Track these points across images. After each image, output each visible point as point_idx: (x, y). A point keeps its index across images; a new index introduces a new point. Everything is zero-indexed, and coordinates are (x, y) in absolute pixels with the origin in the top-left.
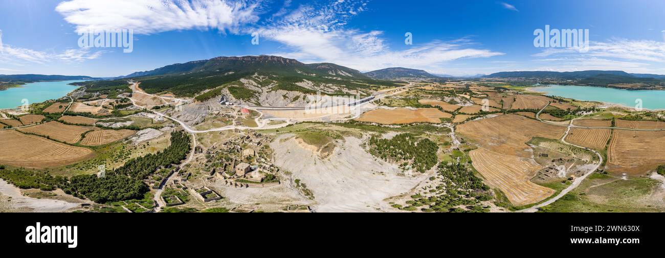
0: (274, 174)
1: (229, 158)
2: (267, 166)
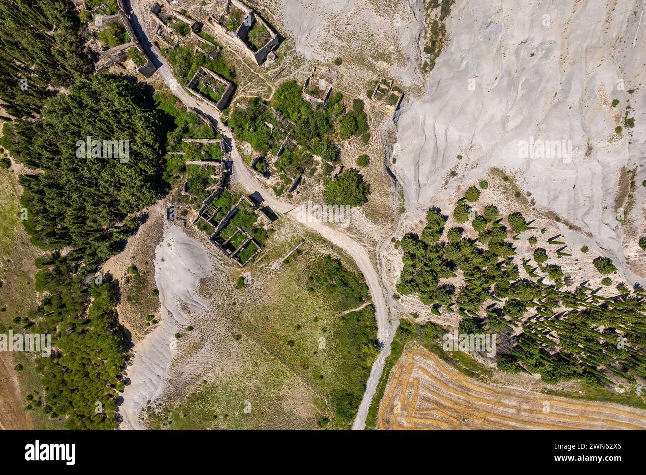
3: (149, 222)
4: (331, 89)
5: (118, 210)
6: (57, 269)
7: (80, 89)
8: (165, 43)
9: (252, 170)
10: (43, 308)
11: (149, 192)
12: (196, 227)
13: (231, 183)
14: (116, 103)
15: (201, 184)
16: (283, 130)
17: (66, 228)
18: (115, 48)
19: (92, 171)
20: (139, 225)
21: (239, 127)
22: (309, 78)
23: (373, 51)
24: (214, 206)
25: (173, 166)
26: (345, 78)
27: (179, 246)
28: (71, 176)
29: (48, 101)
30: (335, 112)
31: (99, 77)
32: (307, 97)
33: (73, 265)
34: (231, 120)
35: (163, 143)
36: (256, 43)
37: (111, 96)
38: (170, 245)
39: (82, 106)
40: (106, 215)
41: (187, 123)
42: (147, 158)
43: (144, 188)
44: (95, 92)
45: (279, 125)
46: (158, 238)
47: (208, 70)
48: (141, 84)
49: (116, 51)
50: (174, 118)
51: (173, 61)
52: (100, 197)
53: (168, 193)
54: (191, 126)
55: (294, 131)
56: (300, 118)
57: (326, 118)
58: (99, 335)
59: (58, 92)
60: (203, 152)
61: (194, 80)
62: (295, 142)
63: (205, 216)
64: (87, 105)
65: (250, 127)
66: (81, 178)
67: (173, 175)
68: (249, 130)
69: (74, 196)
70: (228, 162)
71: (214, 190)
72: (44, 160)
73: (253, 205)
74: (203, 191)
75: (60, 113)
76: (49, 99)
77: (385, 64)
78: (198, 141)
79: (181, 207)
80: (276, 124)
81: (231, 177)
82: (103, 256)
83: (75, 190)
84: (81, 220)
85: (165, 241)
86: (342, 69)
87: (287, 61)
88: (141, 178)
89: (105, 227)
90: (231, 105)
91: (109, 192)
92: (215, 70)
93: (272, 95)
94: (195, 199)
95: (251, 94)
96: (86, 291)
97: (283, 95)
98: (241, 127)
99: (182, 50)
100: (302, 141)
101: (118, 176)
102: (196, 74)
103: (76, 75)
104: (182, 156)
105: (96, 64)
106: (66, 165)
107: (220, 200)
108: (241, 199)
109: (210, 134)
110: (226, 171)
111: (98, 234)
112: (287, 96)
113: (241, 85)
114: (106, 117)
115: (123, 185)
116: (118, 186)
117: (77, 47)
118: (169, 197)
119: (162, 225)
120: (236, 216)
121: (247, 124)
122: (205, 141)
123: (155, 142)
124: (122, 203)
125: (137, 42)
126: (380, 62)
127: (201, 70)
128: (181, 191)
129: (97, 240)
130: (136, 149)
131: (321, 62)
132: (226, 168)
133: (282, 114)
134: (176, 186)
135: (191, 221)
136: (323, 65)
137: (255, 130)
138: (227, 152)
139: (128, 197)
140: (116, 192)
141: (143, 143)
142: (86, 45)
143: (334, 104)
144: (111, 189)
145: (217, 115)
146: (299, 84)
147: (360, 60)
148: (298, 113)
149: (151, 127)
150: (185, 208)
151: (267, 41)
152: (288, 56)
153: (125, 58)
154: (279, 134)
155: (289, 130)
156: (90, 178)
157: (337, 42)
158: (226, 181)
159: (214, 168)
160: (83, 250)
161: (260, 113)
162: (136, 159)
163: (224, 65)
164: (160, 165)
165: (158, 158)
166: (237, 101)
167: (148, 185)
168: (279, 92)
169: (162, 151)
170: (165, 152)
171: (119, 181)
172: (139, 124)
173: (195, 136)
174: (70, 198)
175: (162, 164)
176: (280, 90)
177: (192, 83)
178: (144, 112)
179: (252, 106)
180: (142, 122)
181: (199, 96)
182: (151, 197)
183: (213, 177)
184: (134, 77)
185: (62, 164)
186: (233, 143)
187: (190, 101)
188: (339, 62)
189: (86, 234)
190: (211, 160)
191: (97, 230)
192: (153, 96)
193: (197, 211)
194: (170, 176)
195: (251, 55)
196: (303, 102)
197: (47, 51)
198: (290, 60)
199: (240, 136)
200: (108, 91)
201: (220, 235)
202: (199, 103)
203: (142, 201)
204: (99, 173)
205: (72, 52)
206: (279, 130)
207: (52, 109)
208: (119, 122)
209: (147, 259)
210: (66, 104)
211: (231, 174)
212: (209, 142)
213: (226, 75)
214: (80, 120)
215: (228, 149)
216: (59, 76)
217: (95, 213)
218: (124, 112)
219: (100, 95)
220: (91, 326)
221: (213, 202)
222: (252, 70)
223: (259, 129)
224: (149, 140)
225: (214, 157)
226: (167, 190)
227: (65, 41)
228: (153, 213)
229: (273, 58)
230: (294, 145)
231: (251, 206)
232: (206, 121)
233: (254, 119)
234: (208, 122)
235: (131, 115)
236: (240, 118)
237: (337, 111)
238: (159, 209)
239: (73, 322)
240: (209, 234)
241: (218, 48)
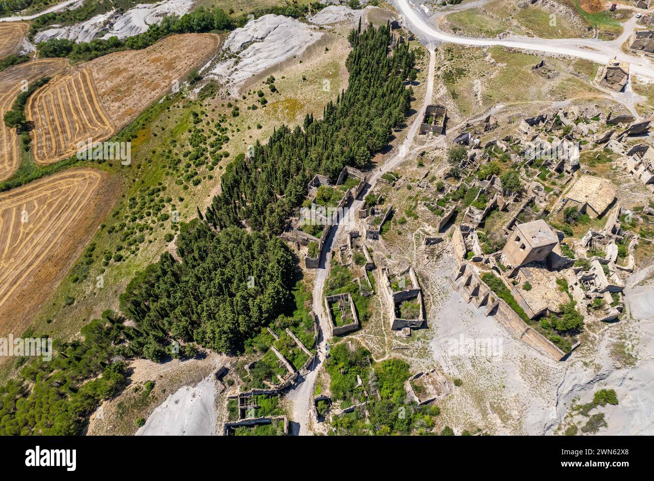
0: (588, 319)
1: (518, 185)
2: (602, 281)
3: (201, 363)
4: (435, 399)
5: (193, 332)
6: (110, 329)
7: (259, 237)
8: (340, 258)
9: (313, 403)
10: (67, 347)
11: (226, 341)
12: (227, 403)
13: (288, 395)
14: (270, 265)
15: (266, 373)
16: (366, 395)
17: (149, 309)
18: (305, 234)
19: (208, 290)
20: (191, 357)
21: (335, 359)
22: (422, 374)
23: (496, 401)
24: (257, 400)
25: (261, 339)
26: (454, 401)
27: (199, 404)
28: (193, 280)
29: (234, 227)
30: (422, 421)
31: (278, 241)
32: (408, 387)
33: (122, 338)
34: (334, 349)
35: (272, 317)
36: (404, 312)
37: (272, 257)
38: (194, 396)
39: (249, 247)
40: (181, 327)
41: (301, 320)
42: (251, 317)
43: (225, 336)
44: (265, 247)
45: (367, 387)
46: (193, 381)
47: (351, 300)
48: (299, 268)
49: (304, 236)
50: (296, 308)
51: (334, 272)
52: (192, 311)
53: (237, 356)
54: (302, 325)
55: (374, 404)
56: (388, 398)
57: (410, 419)
58: (67, 411)
59: (245, 228)
60: (291, 352)
61: (335, 297)
62: (367, 413)
63: (242, 401)
64: (252, 250)
65: (343, 367)
66: (196, 287)
67: (253, 346)
68: (340, 369)
69: (179, 294)
70: (301, 377)
71: (270, 388)
72: (190, 256)
73: (285, 432)
74: (261, 380)
75: (232, 239)
76: (236, 226)
77: (499, 421)
78: (296, 340)
79: (234, 375)
80: (365, 384)
81: (292, 391)
82: (145, 353)
83: (183, 291)
84: (163, 313)
85: (195, 389)
86: (457, 391)
87: (415, 345)
88: (231, 326)
89: (171, 334)
90: (345, 338)
91: (201, 314)
92: (356, 303)
93: (382, 359)
94: (250, 381)
95: (367, 344)
96: (104, 364)
97: (390, 368)
98: (336, 361)
99: (346, 271)
100: (373, 419)
101: (219, 309)
102: (340, 295)
103: (266, 228)
104: (274, 339)
105: (284, 232)
106: (198, 271)
107: (266, 401)
108: (282, 417)
109: (310, 344)
110: (293, 383)
111: (161, 334)
112: (393, 372)
113: (365, 331)
114: (254, 266)
115: (215, 318)
116: (211, 316)
117: (284, 215)
118: (234, 359)
119: (206, 375)
120: (263, 427)
121: (343, 363)
122: (300, 345)
123: (267, 312)
124: (200, 330)
125: (323, 242)
126: (495, 415)
127: (346, 295)
128: (247, 364)
129: (156, 337)
130: (250, 304)
131: (442, 370)
132: (296, 381)
133: (377, 381)
134: (247, 357)
135: (230, 393)
136: (443, 374)
137: (344, 373)
138: (308, 369)
139: (208, 331)
140: (205, 319)
141: (259, 305)
142: (291, 218)
143: (427, 414)
144: (205, 314)
145: (327, 335)
146: (410, 370)
147: (479, 398)
148: (391, 393)
149: (275, 299)
150: (235, 380)
151: (413, 318)
152: (419, 342)
153: (305, 245)
154: (360, 395)
155: (371, 399)
156: (201, 293)
157: (469, 367)
158: (284, 390)
159: (287, 371)
160: (139, 334)
161: (361, 364)
162: (242, 311)
163: (366, 307)
164: (253, 331)
165: (257, 325)
166: (351, 340)
167: (231, 336)
168: (389, 362)
169: (265, 323)
170: (266, 325)
171: (216, 314)
172: (270, 290)
173: (297, 335)
174: (175, 292)
175: (255, 331)
176: (392, 362)
177: (332, 298)
178: (281, 286)
179: (359, 354)
180: (273, 291)
181: (328, 311)
182: (222, 347)
183: (279, 377)
184: (299, 259)
185: (197, 268)
186: (319, 367)
187: (319, 307)
188: (458, 383)
189: (155, 326)
190: (291, 363)
191: (164, 331)
192: (297, 282)
193: (241, 391)
194: (251, 345)
195: (392, 317)
196: (402, 388)
197: (265, 203)
198: (419, 347)
199: (329, 367)
200: (274, 253)
201: (237, 429)
202: (323, 316)
203: (214, 343)
204: (210, 295)
205: (278, 215)
206: (363, 391)
207: (230, 233)
208: (259, 277)
209: (168, 389)
210: (241, 238)
211: (294, 389)
212: (303, 348)
213: (361, 314)
214: (239, 254)
215: (311, 367)
216: (256, 220)
217: (177, 318)
218: (269, 274)
219: (266, 251)
220: (72, 396)
221: (259, 397)
222: (383, 328)
223: (349, 376)
224: (265, 307)
225: (295, 364)
226: (238, 353)
227: (282, 206)
228: (211, 359)
229: (407, 334)
230: (364, 416)
231: (283, 431)
232: (316, 331)
233: (352, 364)
234: (316, 334)
235: (271, 280)
236: (342, 354)
237: (425, 422)
238: (218, 360)
239: (67, 379)
240: (230, 419)
241: (373, 292)
